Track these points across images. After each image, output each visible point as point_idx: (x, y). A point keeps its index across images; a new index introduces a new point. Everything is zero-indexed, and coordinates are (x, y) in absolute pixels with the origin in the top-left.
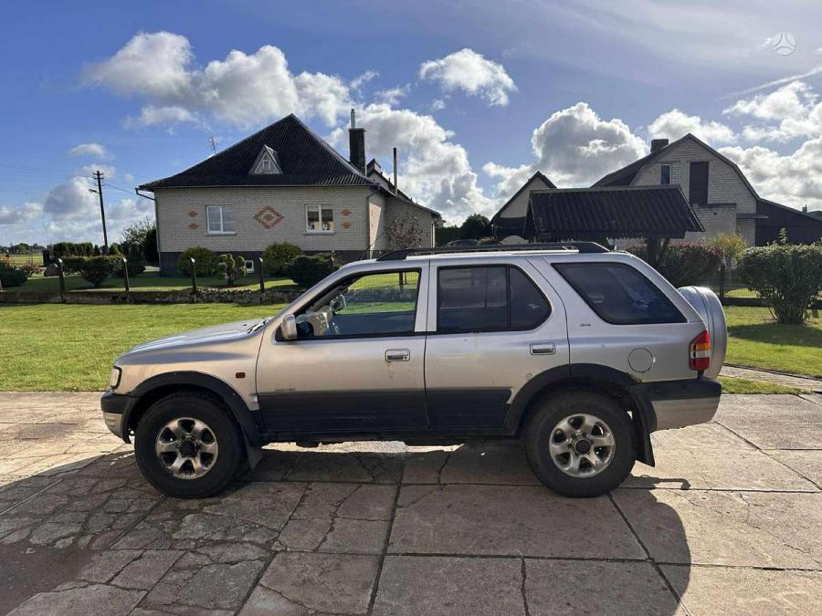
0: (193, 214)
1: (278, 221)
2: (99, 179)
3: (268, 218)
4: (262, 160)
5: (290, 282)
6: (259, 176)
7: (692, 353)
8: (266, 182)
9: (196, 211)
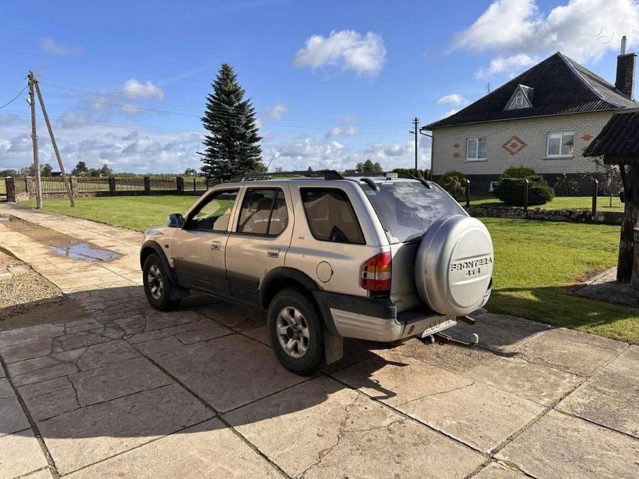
0: (457, 146)
1: (522, 147)
2: (416, 123)
3: (514, 146)
4: (517, 98)
5: (498, 201)
6: (512, 111)
8: (520, 115)
9: (460, 143)
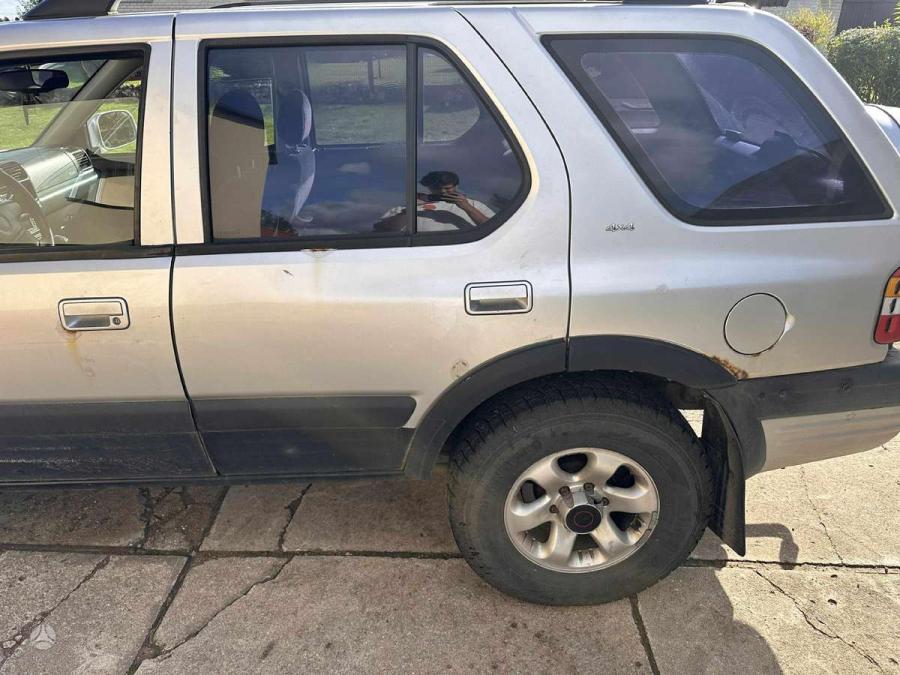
7: (888, 301)
